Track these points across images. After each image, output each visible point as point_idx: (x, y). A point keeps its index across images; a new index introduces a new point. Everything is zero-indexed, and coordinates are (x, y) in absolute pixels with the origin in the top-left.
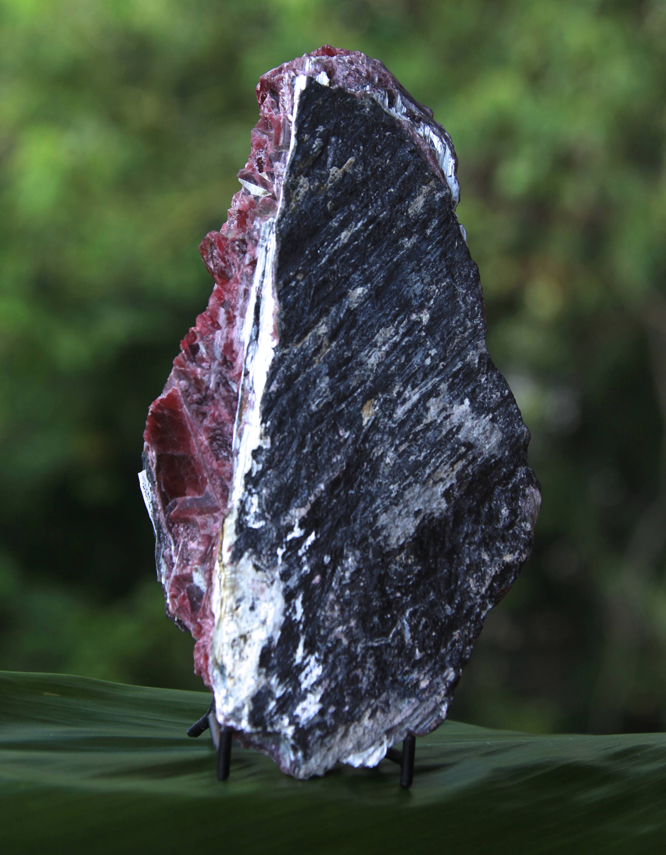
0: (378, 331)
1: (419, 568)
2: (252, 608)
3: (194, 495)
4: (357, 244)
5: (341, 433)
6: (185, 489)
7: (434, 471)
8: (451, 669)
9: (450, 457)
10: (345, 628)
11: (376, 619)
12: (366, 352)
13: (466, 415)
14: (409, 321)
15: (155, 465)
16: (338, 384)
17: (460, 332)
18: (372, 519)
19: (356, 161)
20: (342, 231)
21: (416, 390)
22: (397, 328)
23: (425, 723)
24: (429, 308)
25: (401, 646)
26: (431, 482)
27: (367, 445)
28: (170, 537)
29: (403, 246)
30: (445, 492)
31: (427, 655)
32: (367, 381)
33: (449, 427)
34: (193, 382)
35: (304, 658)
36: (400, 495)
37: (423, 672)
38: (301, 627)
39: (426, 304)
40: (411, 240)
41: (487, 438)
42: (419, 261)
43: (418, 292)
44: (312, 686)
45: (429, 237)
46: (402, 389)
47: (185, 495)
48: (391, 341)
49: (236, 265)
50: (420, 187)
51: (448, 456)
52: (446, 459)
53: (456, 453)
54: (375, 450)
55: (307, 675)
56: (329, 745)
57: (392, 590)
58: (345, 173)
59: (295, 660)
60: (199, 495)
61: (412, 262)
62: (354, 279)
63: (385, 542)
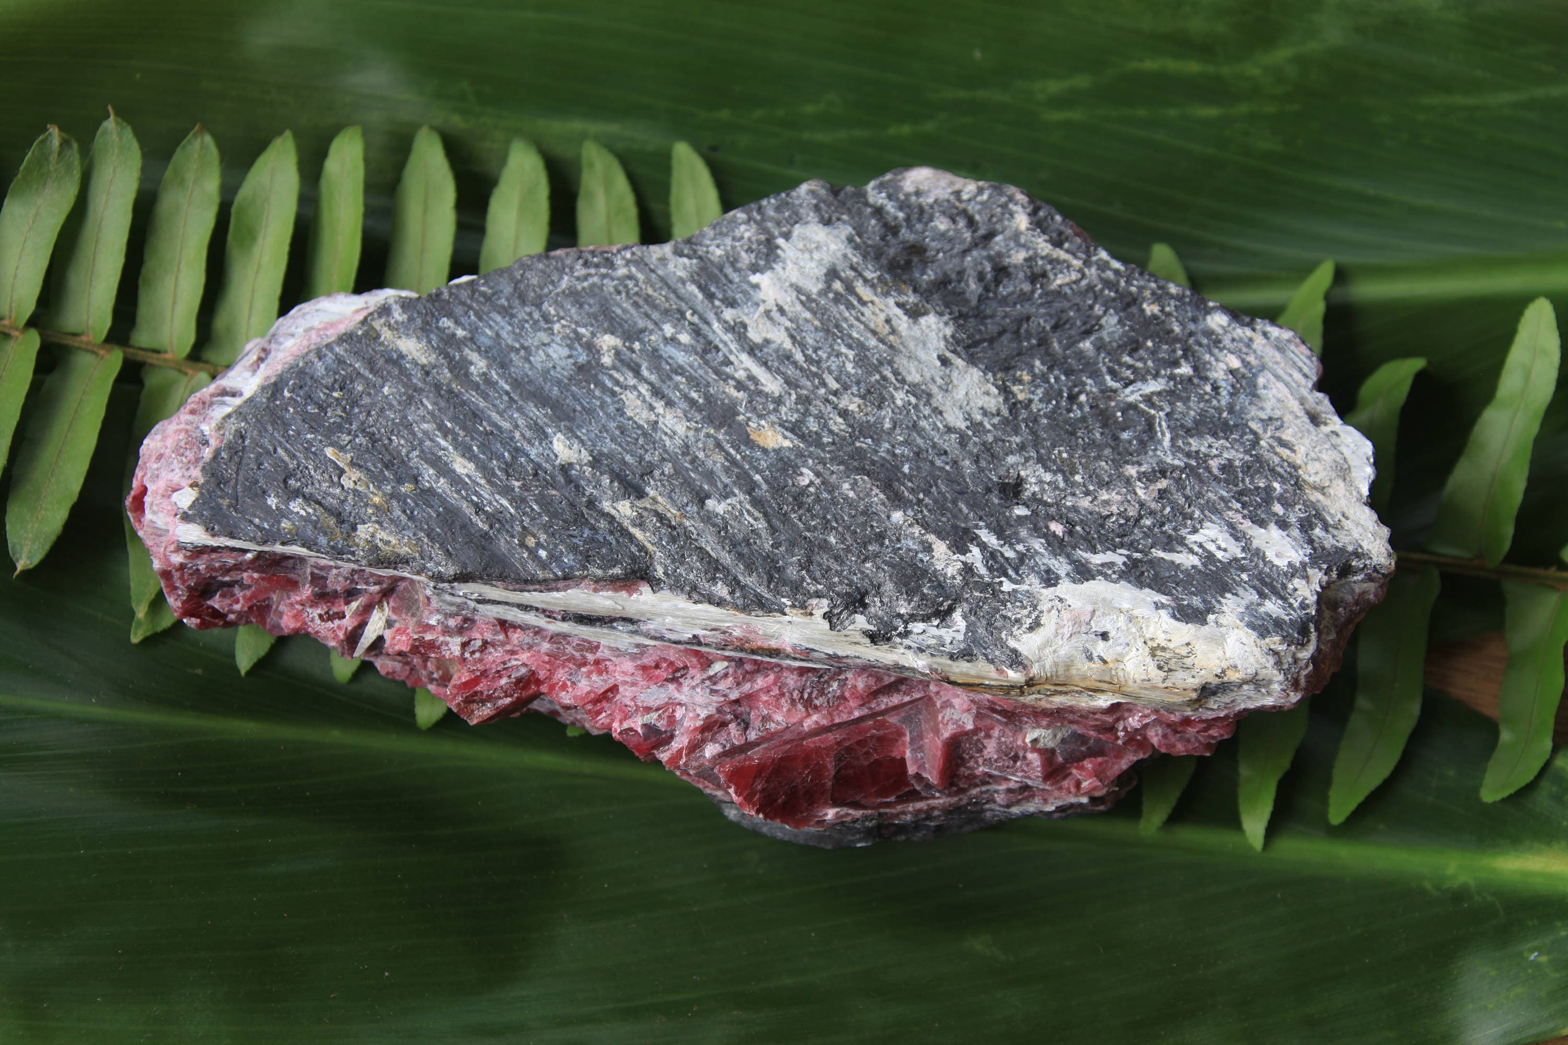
0: (630, 419)
1: (1037, 363)
2: (1104, 636)
3: (904, 744)
4: (478, 447)
5: (805, 482)
6: (893, 760)
7: (874, 333)
8: (1209, 318)
9: (849, 306)
10: (1138, 483)
11: (1125, 436)
12: (664, 438)
13: (779, 279)
14: (614, 368)
15: (851, 811)
16: (719, 484)
17: (636, 285)
18: (953, 436)
19: (332, 444)
20: (454, 471)
21: (732, 358)
22: (625, 388)
23: (1300, 364)
24: (593, 334)
25: (1170, 395)
26: (891, 338)
27: (825, 440)
28: (974, 791)
29: (484, 374)
30: (910, 317)
31: (1185, 356)
32: (716, 438)
33: (799, 307)
34: (708, 735)
35: (1191, 551)
36: (914, 390)
37: (1214, 363)
38: (1137, 555)
39: (585, 339)
40: (474, 360)
41: (818, 248)
42: (512, 348)
43: (565, 352)
44: (1237, 539)
45: (471, 332)
46: (732, 382)
47: (903, 760)
48: (648, 398)
49: (507, 658)
50: (382, 344)
51: (847, 308)
52: (853, 312)
53: (842, 295)
54: (835, 428)
55: (1219, 548)
56: (1339, 516)
57: (1075, 407)
58: (352, 464)
59: (1193, 567)
60: (905, 735)
61: (511, 361)
62: (537, 455)
63: (993, 415)
